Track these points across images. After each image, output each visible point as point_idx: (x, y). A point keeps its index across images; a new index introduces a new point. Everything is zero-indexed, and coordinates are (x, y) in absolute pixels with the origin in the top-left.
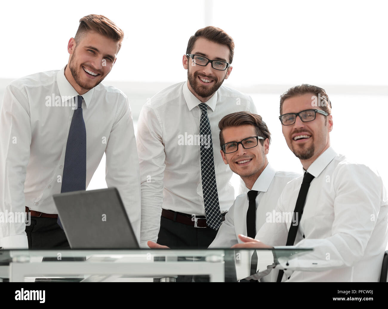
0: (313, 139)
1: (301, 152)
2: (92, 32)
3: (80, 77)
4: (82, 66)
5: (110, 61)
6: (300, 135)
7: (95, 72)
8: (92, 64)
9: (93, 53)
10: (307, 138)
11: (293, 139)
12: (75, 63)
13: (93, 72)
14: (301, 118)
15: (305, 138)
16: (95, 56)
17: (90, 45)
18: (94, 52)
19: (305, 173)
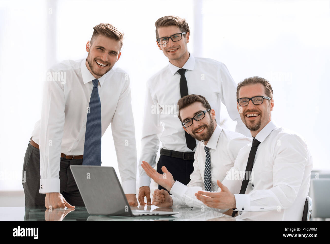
0: (261, 116)
1: (252, 126)
2: (100, 35)
3: (94, 68)
4: (95, 60)
5: (114, 55)
6: (251, 114)
7: (104, 64)
8: (102, 58)
9: (101, 50)
10: (256, 116)
11: (246, 116)
12: (90, 58)
13: (102, 63)
14: (253, 102)
15: (255, 116)
16: (103, 52)
17: (98, 45)
18: (103, 50)
19: (254, 139)
